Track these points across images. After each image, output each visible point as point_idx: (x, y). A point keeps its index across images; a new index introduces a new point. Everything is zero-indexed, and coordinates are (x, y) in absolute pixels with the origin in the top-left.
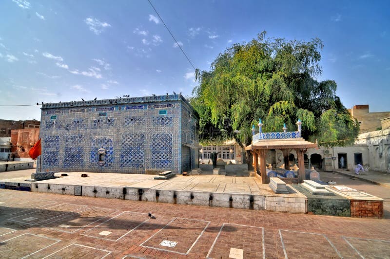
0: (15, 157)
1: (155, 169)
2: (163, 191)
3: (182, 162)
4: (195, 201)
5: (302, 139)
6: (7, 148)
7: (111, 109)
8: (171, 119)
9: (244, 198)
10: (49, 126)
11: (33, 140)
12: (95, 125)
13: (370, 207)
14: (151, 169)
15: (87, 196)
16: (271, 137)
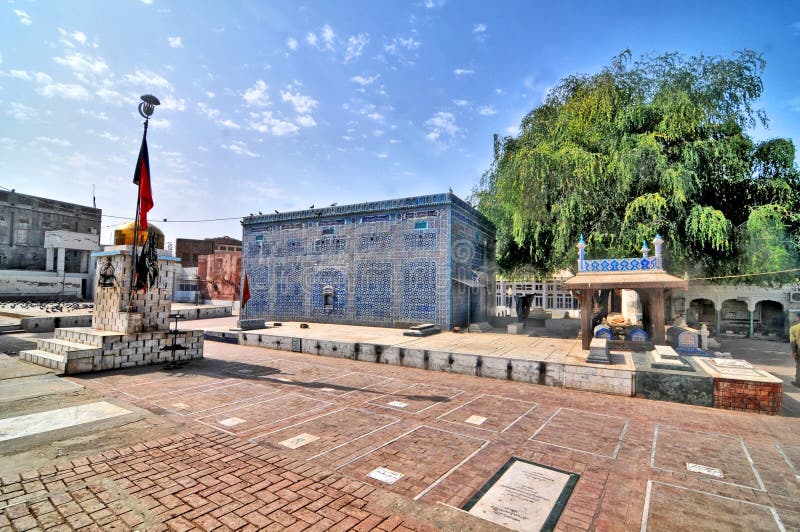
0: (204, 298)
1: (408, 321)
2: (409, 350)
3: (452, 310)
4: (455, 367)
5: (662, 270)
6: (194, 284)
7: (341, 222)
8: (433, 236)
9: (531, 367)
10: (254, 251)
11: (228, 272)
12: (317, 249)
13: (752, 393)
14: (403, 321)
15: (308, 353)
16: (600, 268)
